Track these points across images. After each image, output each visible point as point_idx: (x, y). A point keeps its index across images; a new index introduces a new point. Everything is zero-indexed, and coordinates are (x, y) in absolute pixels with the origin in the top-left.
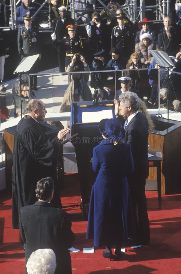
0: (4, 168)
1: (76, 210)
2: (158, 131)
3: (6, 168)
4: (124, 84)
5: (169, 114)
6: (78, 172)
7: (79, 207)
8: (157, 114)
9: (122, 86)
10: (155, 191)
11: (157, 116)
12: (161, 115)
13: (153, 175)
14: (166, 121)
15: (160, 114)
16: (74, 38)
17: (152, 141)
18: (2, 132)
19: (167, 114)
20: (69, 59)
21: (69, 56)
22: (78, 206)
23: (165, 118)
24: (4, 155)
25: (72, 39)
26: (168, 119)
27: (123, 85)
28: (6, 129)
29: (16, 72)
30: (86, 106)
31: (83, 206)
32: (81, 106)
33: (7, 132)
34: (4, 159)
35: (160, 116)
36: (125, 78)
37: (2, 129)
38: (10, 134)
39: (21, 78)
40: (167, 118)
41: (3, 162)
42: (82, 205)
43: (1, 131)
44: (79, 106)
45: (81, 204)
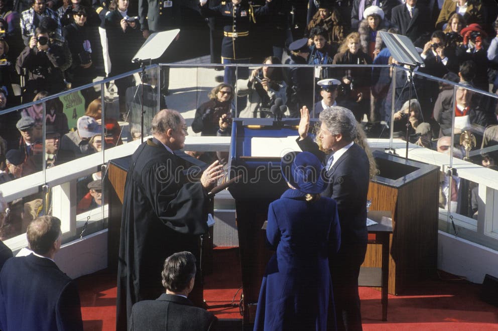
0: (107, 230)
1: (232, 314)
2: (387, 179)
3: (108, 232)
4: (328, 92)
5: (409, 149)
6: (238, 246)
7: (238, 309)
8: (386, 149)
10: (377, 288)
11: (387, 152)
12: (394, 150)
13: (374, 258)
14: (403, 162)
15: (392, 149)
16: (240, 3)
17: (376, 196)
18: (105, 166)
19: (405, 149)
20: (229, 41)
21: (229, 36)
22: (235, 306)
23: (400, 156)
24: (107, 207)
25: (237, 5)
26: (407, 159)
27: (325, 94)
28: (112, 160)
29: (136, 59)
30: (259, 126)
31: (245, 305)
32: (250, 126)
33: (115, 165)
34: (107, 215)
35: (392, 152)
36: (330, 82)
37: (106, 161)
38: (120, 170)
39: (145, 70)
40: (405, 157)
41: (105, 220)
42: (243, 305)
43: (105, 164)
44: (246, 127)
45: (241, 303)
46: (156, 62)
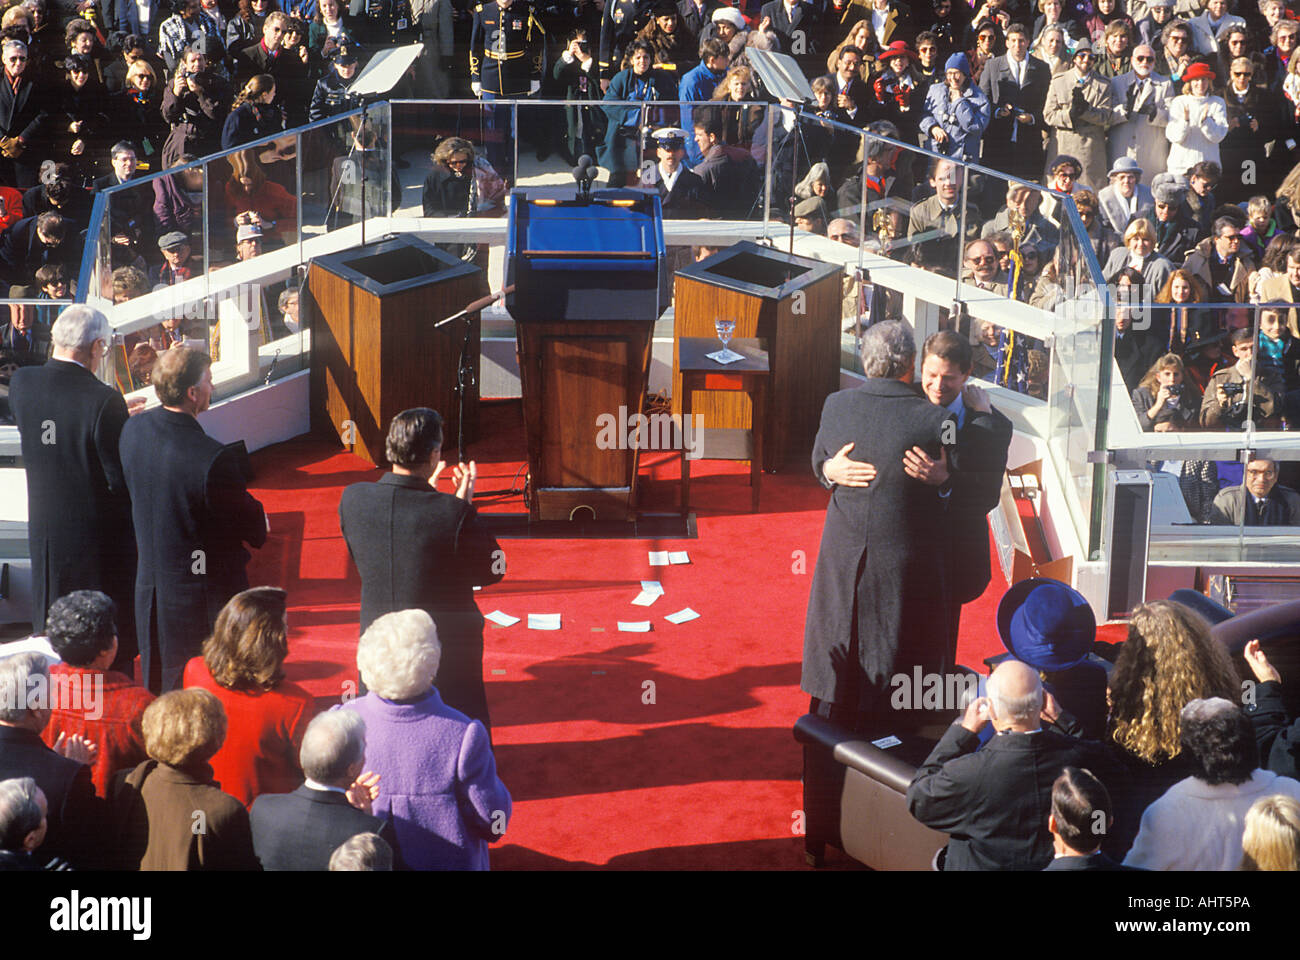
0: (308, 371)
1: (512, 504)
2: (750, 285)
3: (310, 374)
4: (668, 151)
5: (795, 238)
6: (520, 396)
7: (521, 497)
8: (758, 238)
9: (659, 156)
10: (744, 462)
11: (760, 242)
12: (771, 240)
13: (739, 415)
14: (784, 259)
15: (767, 238)
16: (511, 6)
17: (742, 314)
18: (304, 267)
19: (789, 238)
20: (493, 64)
21: (493, 57)
22: (517, 493)
23: (780, 249)
24: (307, 333)
25: (506, 10)
26: (791, 254)
27: (662, 153)
28: (315, 258)
29: (353, 94)
30: (553, 202)
31: (533, 493)
32: (538, 201)
33: (319, 266)
34: (307, 348)
35: (768, 243)
36: (671, 133)
37: (305, 260)
38: (327, 272)
39: (367, 111)
40: (789, 251)
41: (303, 354)
42: (529, 492)
43: (303, 264)
44: (531, 202)
45: (527, 488)
46: (385, 96)
